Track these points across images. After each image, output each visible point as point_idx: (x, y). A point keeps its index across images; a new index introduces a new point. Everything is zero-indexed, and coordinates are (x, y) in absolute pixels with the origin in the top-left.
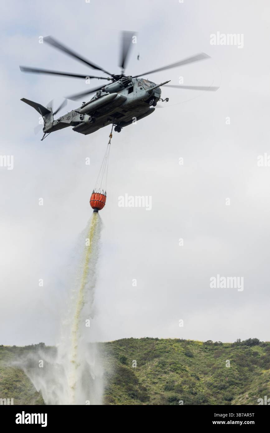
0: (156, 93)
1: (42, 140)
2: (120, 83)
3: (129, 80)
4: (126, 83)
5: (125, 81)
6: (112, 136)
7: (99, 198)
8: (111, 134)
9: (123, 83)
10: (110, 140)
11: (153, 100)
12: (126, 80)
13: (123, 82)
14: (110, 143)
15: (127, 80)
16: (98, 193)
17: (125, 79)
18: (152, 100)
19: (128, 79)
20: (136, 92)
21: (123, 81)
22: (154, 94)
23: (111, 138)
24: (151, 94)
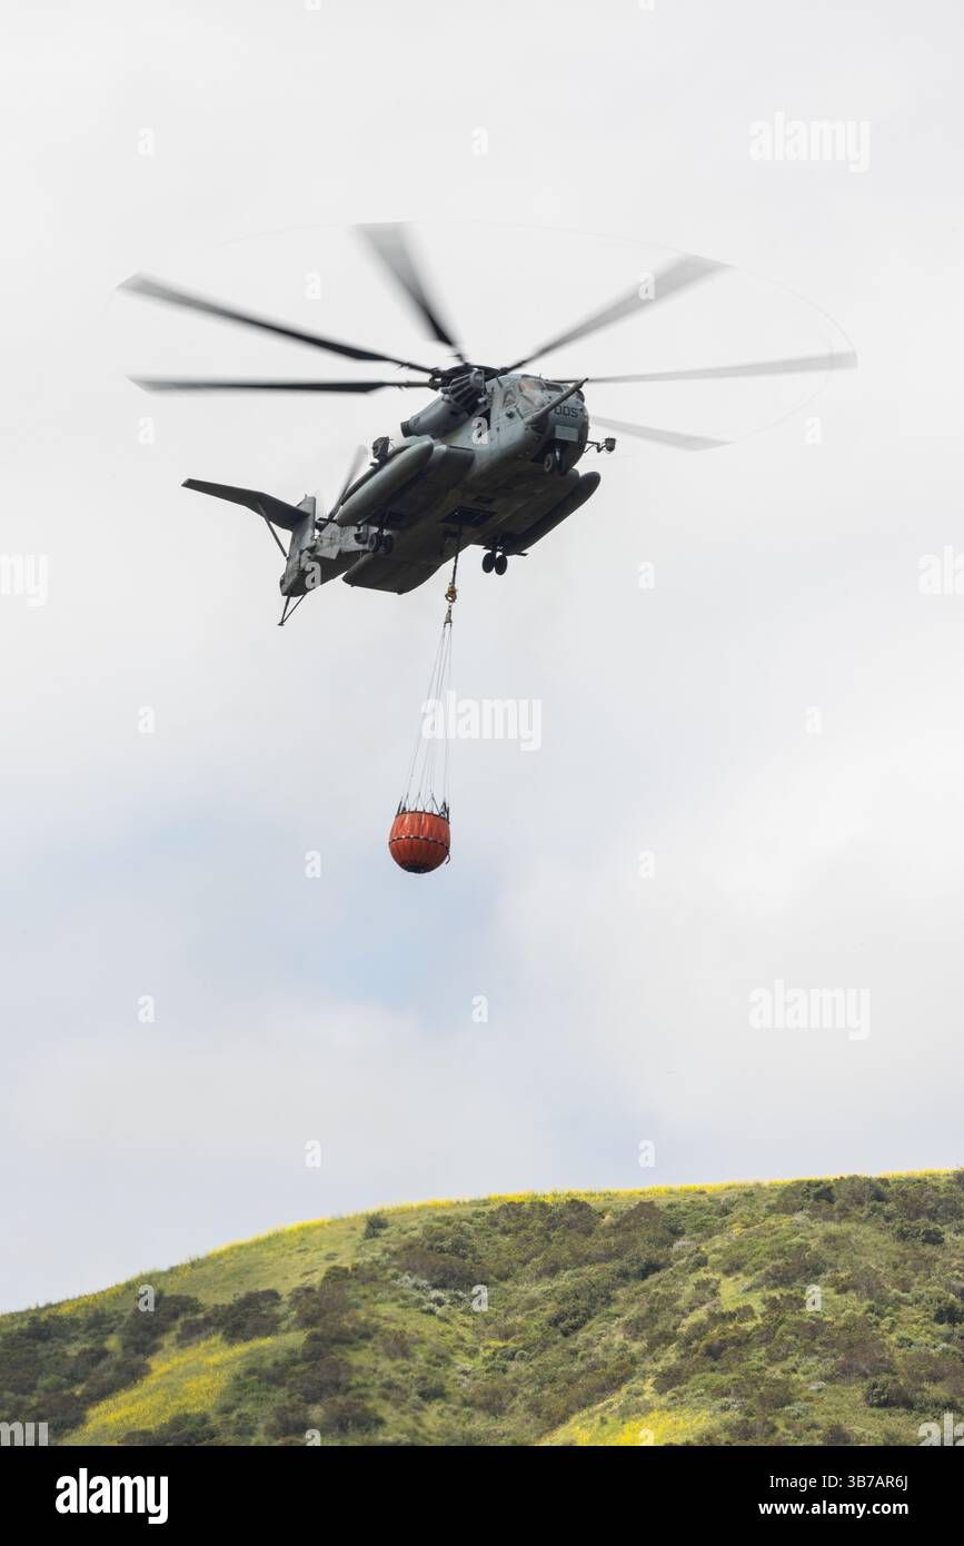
0: (565, 425)
1: (281, 624)
2: (449, 402)
3: (471, 389)
4: (466, 398)
5: (460, 392)
6: (457, 593)
7: (421, 829)
8: (453, 587)
9: (457, 400)
10: (450, 611)
11: (558, 454)
12: (462, 387)
13: (456, 395)
14: (449, 620)
15: (465, 389)
16: (416, 812)
17: (458, 385)
18: (550, 456)
19: (468, 383)
20: (498, 429)
21: (453, 392)
22: (554, 430)
23: (453, 601)
24: (542, 433)
